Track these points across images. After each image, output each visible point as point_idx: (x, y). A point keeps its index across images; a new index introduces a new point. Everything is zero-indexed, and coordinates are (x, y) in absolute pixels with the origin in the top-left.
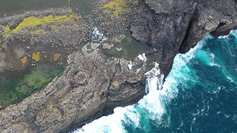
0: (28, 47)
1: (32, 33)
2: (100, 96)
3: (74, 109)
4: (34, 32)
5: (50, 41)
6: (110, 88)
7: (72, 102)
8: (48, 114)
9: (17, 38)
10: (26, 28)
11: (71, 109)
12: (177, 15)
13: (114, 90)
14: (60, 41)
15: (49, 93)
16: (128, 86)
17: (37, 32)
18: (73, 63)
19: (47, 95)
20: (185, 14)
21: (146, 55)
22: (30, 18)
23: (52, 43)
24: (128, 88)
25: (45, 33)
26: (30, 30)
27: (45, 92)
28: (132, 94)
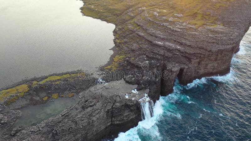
0: (49, 91)
1: (53, 83)
2: (106, 112)
3: (86, 120)
4: (55, 83)
5: (66, 87)
6: (114, 107)
7: (84, 116)
8: (63, 124)
9: (42, 86)
10: (50, 81)
11: (83, 121)
12: (153, 67)
13: (116, 108)
14: (74, 86)
15: (64, 115)
16: (128, 109)
17: (57, 83)
18: (84, 97)
19: (62, 116)
20: (158, 66)
21: (137, 90)
22: (53, 76)
23: (68, 88)
24: (127, 111)
25: (63, 83)
26: (52, 82)
27: (61, 114)
28: (131, 118)
